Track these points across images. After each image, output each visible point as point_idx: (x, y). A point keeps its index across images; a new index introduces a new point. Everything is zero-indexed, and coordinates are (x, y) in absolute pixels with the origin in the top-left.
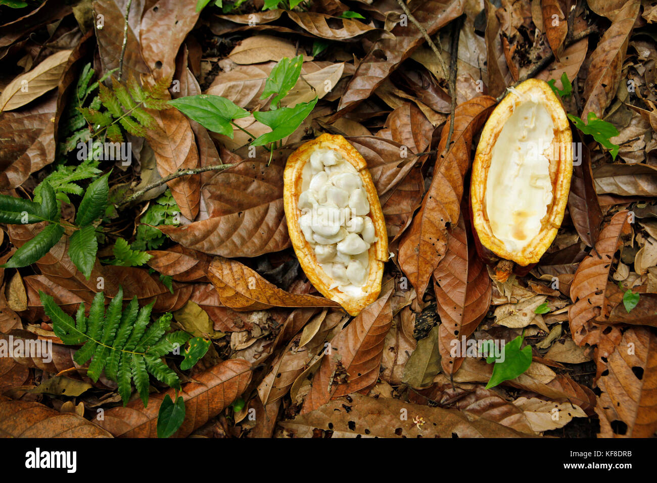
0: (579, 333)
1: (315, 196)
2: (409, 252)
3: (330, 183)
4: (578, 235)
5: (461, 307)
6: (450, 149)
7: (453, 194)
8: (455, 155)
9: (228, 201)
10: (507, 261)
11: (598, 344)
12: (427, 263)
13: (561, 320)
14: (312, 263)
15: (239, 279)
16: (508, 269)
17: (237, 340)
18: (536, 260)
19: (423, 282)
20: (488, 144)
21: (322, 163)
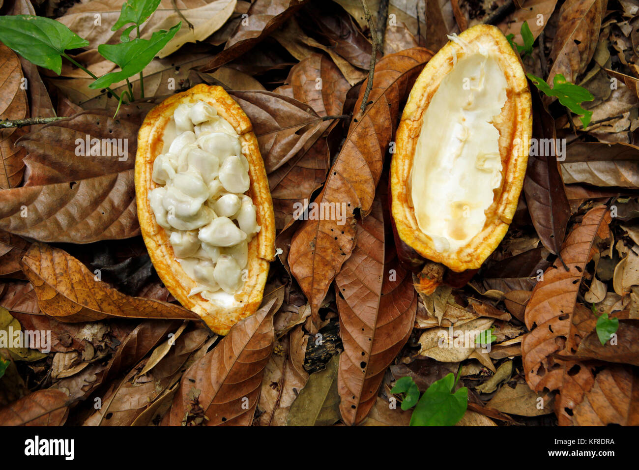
0: (535, 372)
1: (173, 161)
2: (302, 249)
3: (195, 144)
4: (538, 238)
5: (371, 329)
6: (367, 111)
7: (367, 170)
8: (373, 119)
9: (54, 165)
10: (436, 263)
11: (560, 389)
12: (326, 264)
13: (512, 353)
14: (167, 257)
15: (62, 275)
16: (436, 275)
17: (62, 363)
18: (476, 265)
19: (319, 291)
20: (419, 107)
21: (191, 120)
